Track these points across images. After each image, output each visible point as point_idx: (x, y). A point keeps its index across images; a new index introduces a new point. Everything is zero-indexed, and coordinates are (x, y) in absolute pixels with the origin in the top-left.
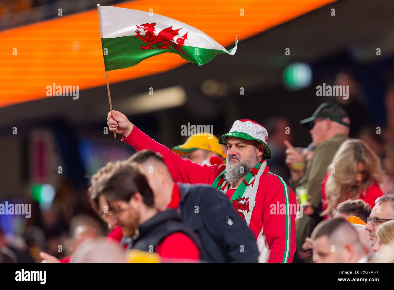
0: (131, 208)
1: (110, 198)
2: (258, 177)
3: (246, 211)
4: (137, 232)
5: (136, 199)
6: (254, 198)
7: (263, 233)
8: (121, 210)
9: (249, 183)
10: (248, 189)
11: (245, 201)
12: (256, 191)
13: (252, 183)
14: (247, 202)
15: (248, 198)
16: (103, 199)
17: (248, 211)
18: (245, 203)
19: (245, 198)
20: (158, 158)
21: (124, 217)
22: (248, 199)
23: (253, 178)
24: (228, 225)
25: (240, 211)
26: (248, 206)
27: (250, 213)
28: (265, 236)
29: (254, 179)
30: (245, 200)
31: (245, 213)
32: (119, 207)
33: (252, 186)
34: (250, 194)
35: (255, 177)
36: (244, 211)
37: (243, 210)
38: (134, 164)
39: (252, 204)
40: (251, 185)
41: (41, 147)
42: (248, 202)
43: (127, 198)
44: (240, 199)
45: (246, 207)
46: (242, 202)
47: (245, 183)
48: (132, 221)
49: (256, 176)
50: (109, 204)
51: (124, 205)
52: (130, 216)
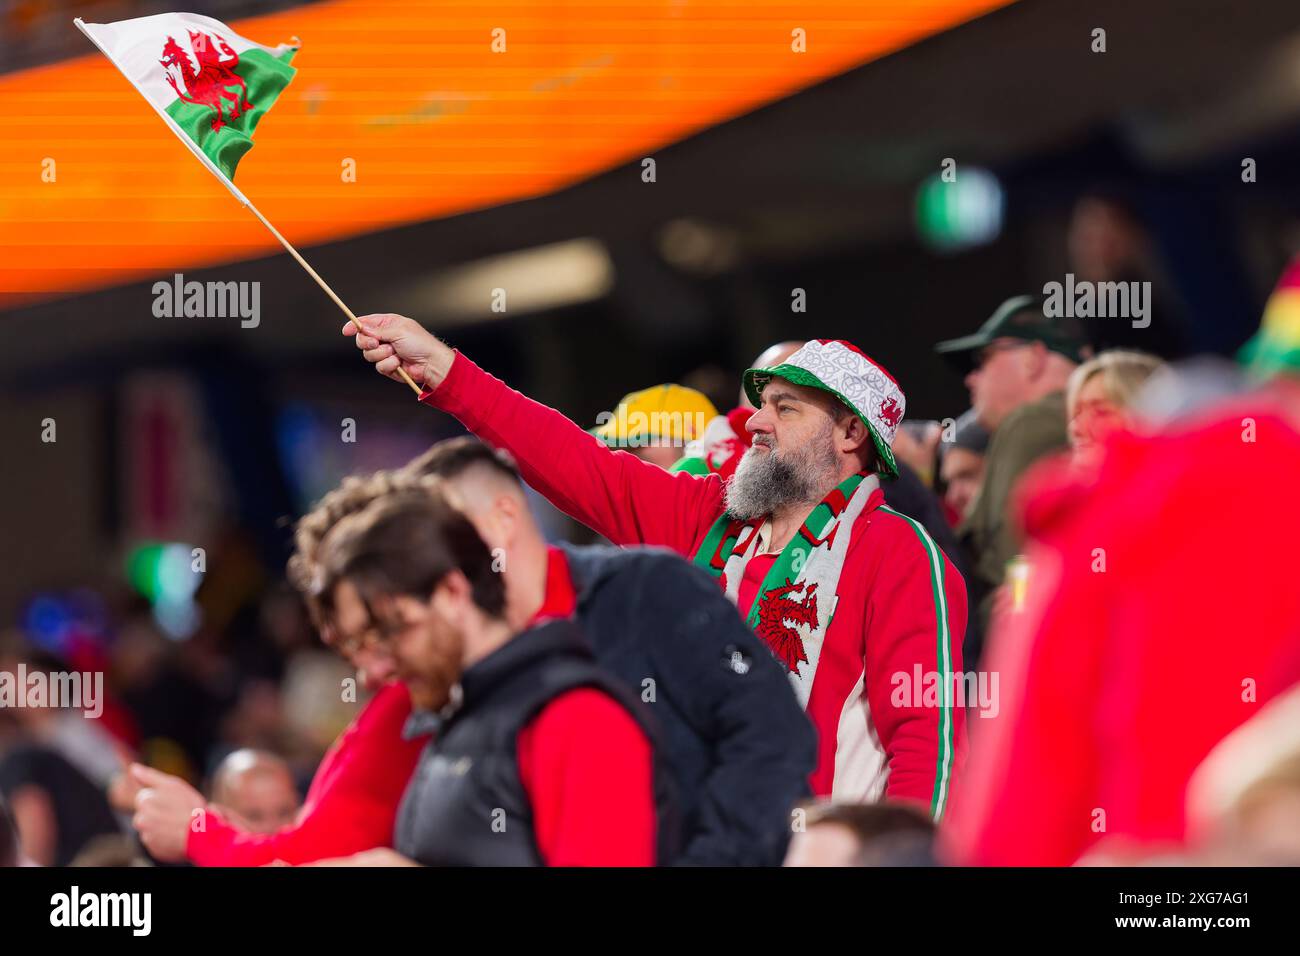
0: (435, 620)
1: (371, 590)
2: (847, 518)
3: (807, 625)
4: (456, 693)
5: (452, 591)
6: (833, 587)
7: (865, 695)
8: (405, 627)
9: (820, 538)
10: (814, 557)
11: (804, 594)
12: (840, 565)
13: (830, 538)
14: (811, 596)
15: (815, 586)
16: (347, 594)
17: (814, 625)
18: (803, 600)
19: (806, 585)
20: (500, 466)
21: (416, 647)
22: (813, 587)
23: (832, 522)
24: (732, 672)
25: (788, 624)
26: (814, 609)
27: (820, 634)
28: (868, 705)
29: (837, 527)
30: (804, 590)
31: (804, 630)
32: (400, 615)
33: (829, 549)
34: (822, 573)
35: (839, 518)
36: (802, 624)
37: (797, 623)
38: (430, 481)
39: (827, 604)
40: (826, 543)
41: (159, 428)
42: (815, 596)
43: (425, 589)
44: (790, 586)
45: (808, 613)
46: (796, 597)
47: (804, 537)
48: (439, 660)
49: (842, 516)
50: (367, 605)
51: (413, 610)
52: (434, 646)
